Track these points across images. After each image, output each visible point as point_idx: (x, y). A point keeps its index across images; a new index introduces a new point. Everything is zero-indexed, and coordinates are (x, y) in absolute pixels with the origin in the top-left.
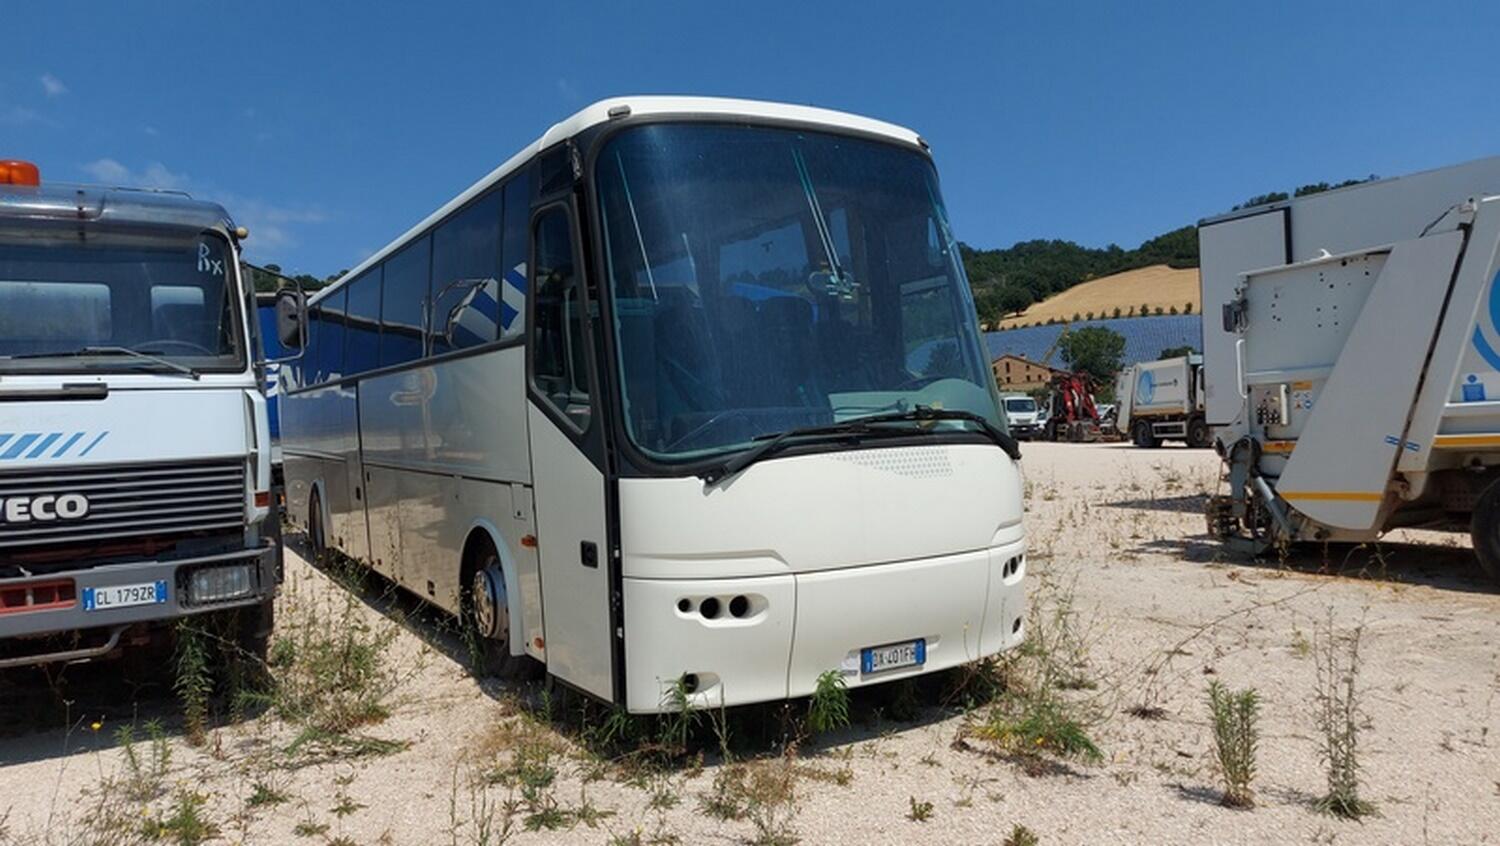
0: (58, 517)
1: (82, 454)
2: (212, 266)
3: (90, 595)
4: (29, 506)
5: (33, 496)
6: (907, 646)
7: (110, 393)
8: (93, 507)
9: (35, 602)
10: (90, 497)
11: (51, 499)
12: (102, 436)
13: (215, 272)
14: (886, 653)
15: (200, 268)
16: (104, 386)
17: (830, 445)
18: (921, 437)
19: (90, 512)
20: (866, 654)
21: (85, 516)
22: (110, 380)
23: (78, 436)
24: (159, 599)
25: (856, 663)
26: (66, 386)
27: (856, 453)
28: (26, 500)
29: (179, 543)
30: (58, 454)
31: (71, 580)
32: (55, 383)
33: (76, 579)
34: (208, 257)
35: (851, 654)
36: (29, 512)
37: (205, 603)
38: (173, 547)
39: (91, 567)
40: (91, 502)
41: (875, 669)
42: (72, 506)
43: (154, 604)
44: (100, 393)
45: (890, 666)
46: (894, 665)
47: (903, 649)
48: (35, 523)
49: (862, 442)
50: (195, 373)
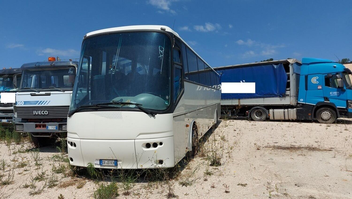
0: (45, 114)
1: (47, 104)
2: (71, 72)
3: (47, 127)
4: (41, 112)
5: (42, 111)
6: (112, 161)
7: (51, 95)
8: (49, 113)
9: (43, 127)
10: (49, 111)
11: (43, 111)
12: (49, 102)
13: (71, 73)
14: (106, 162)
15: (69, 73)
16: (50, 93)
17: (90, 110)
18: (116, 109)
19: (48, 114)
20: (101, 161)
21: (47, 115)
22: (52, 92)
23: (47, 101)
24: (56, 129)
25: (98, 162)
26: (46, 93)
27: (97, 112)
28: (40, 111)
29: (63, 120)
30: (44, 104)
31: (45, 124)
32: (44, 93)
33: (46, 124)
34: (71, 71)
35: (97, 160)
36: (41, 113)
37: (64, 131)
38: (62, 121)
39: (48, 122)
40: (48, 112)
41: (103, 165)
42: (46, 113)
43: (55, 130)
44: (49, 95)
45: (107, 165)
46: (108, 165)
47: (111, 162)
48: (42, 115)
49: (98, 109)
50: (64, 91)
